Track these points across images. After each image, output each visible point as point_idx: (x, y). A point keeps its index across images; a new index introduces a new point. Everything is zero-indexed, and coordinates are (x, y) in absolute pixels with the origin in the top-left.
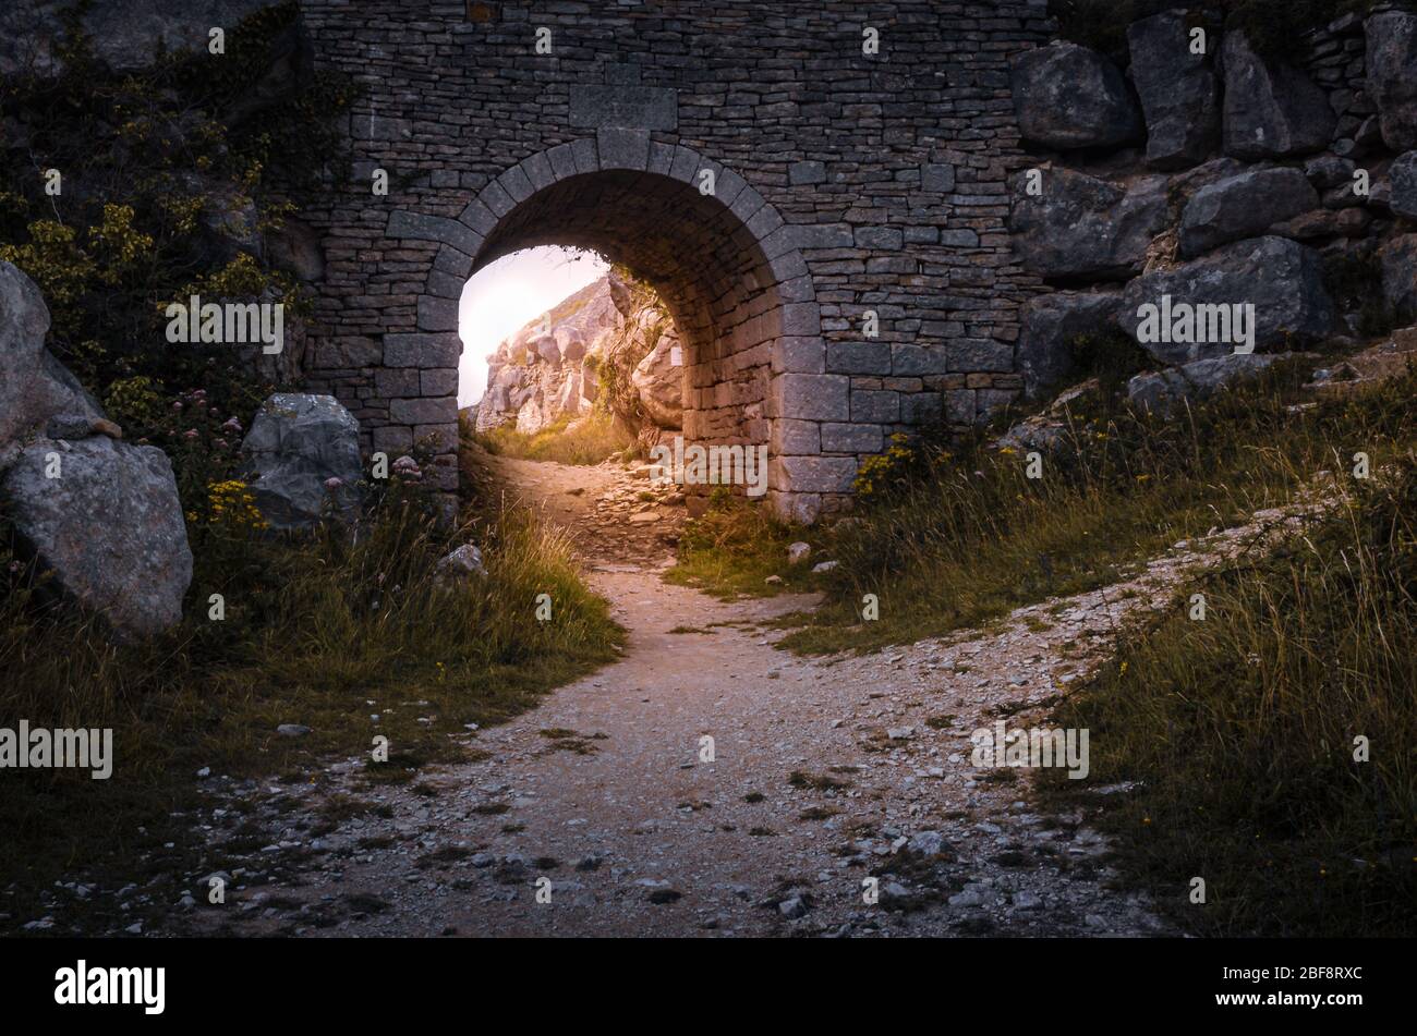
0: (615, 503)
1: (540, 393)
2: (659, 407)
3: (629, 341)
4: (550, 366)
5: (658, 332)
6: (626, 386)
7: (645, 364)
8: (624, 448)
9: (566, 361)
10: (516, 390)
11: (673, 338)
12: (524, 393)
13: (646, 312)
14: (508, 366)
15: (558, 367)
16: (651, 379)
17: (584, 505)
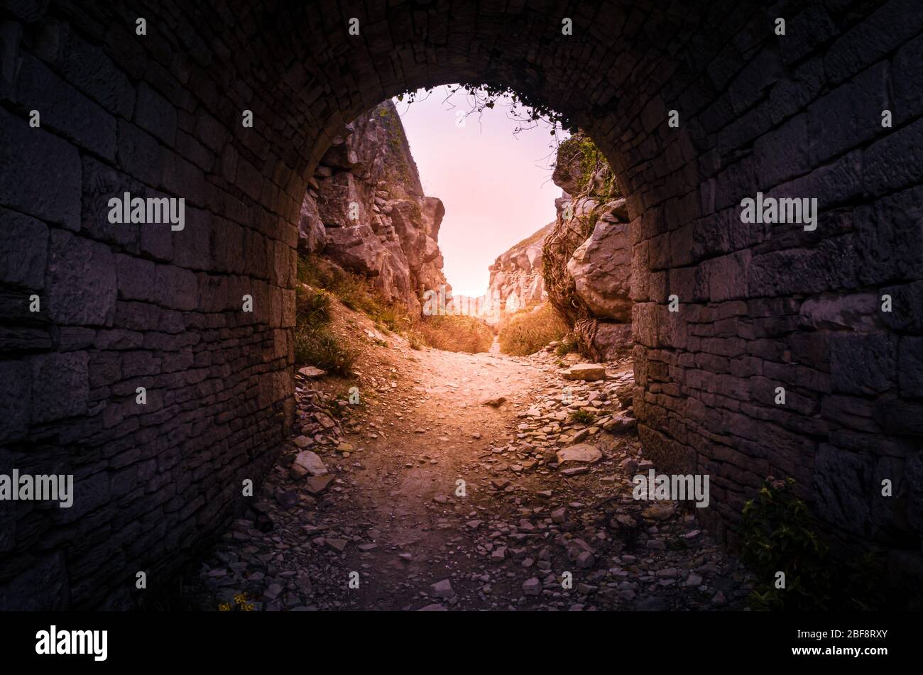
0: (542, 424)
1: (518, 288)
2: (595, 298)
3: (565, 231)
4: (524, 272)
5: (595, 219)
6: (562, 276)
7: (580, 252)
8: (561, 337)
9: (534, 268)
10: (505, 286)
11: (611, 223)
12: (509, 288)
13: (581, 201)
14: (501, 272)
15: (529, 272)
16: (587, 267)
17: (501, 425)
